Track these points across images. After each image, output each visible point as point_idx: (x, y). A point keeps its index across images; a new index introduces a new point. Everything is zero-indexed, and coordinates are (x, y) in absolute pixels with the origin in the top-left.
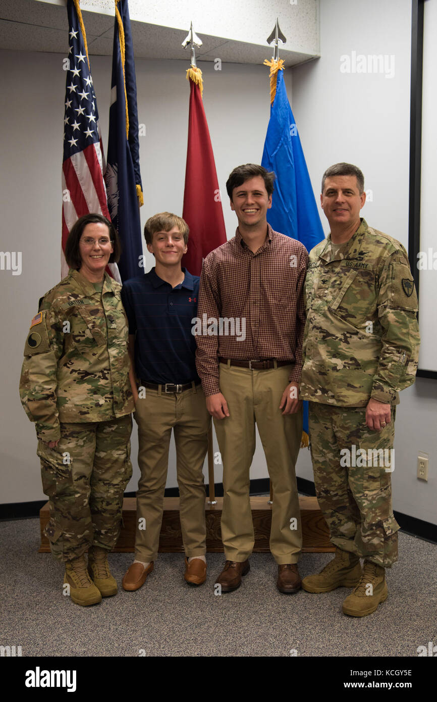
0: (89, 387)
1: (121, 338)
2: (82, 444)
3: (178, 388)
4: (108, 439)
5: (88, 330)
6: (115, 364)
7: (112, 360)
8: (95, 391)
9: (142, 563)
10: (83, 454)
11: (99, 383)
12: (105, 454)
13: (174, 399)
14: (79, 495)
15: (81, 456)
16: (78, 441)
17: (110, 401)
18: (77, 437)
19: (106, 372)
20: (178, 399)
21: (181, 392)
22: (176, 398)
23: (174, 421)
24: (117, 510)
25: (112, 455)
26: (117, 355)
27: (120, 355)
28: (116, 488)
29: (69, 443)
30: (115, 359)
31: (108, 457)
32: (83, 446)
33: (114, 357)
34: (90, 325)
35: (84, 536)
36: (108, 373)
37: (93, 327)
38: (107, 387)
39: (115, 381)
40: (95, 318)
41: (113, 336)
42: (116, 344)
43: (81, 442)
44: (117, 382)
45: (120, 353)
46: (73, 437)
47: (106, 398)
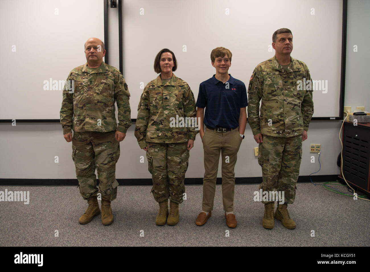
0: (156, 127)
1: (171, 106)
2: (157, 151)
3: (224, 130)
4: (171, 151)
5: (154, 101)
6: (166, 118)
7: (165, 116)
8: (158, 130)
9: (205, 212)
10: (158, 155)
11: (159, 126)
12: (170, 158)
13: (222, 135)
14: (157, 174)
15: (158, 156)
16: (155, 149)
17: (163, 135)
18: (154, 148)
19: (162, 121)
20: (224, 135)
21: (225, 132)
22: (223, 135)
23: (221, 146)
24: (178, 185)
25: (174, 159)
26: (167, 114)
27: (170, 114)
28: (176, 175)
29: (151, 150)
30: (167, 116)
31: (172, 159)
32: (158, 152)
33: (166, 115)
34: (154, 99)
35: (162, 193)
36: (163, 122)
37: (156, 100)
38: (163, 128)
39: (166, 126)
40: (157, 96)
41: (167, 105)
42: (168, 109)
43: (156, 150)
44: (167, 126)
45: (170, 113)
46: (153, 147)
47: (162, 133)
